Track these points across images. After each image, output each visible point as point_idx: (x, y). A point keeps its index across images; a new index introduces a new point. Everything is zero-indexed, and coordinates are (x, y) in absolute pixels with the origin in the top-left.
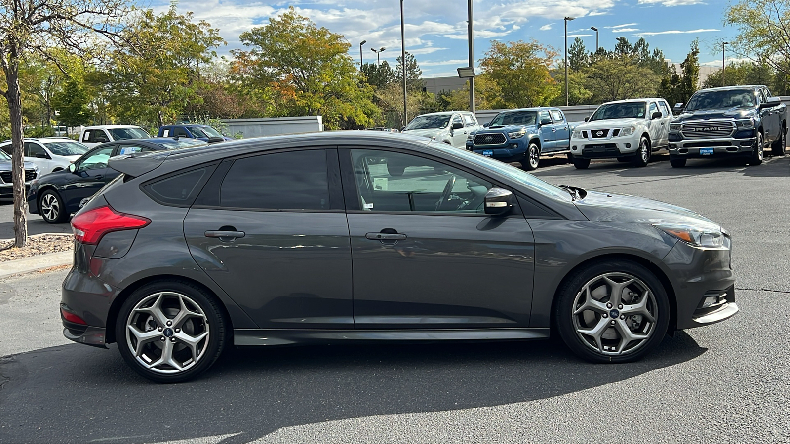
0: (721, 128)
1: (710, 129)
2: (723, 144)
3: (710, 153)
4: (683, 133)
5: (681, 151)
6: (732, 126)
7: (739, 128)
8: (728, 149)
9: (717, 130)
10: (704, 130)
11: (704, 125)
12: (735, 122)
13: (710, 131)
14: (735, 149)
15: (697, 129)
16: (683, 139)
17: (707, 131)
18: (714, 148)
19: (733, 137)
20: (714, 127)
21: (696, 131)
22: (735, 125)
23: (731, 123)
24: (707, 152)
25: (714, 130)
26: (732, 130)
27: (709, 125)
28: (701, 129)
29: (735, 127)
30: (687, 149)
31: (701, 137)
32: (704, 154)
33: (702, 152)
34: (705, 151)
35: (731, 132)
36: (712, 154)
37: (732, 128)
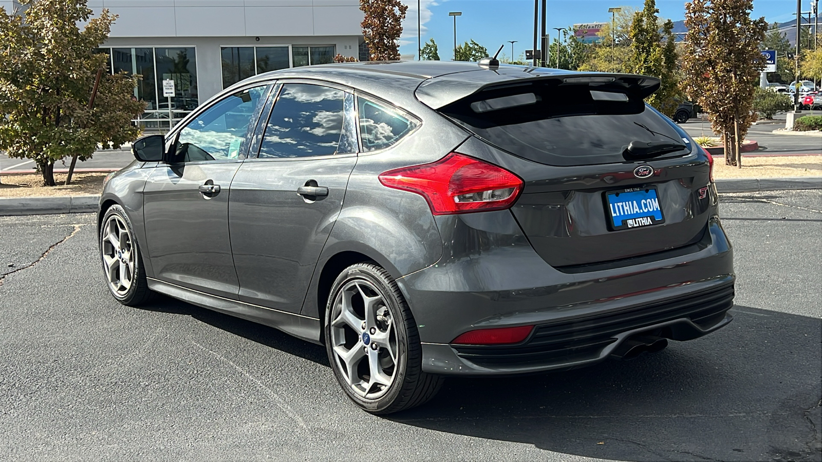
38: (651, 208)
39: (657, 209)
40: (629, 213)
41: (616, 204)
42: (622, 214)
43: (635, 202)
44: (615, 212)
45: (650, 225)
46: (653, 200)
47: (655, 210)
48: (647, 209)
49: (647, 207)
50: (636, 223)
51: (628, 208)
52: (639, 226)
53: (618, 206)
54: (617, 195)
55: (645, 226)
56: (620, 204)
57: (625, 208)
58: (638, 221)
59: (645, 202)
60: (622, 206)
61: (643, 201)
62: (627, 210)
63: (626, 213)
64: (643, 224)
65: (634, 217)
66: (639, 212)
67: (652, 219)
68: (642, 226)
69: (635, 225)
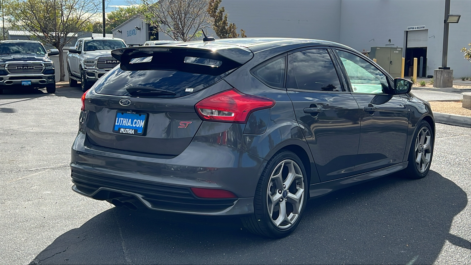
0: (35, 68)
1: (28, 68)
2: (37, 78)
3: (29, 84)
4: (8, 70)
5: (7, 82)
6: (42, 66)
7: (46, 67)
8: (40, 81)
9: (33, 69)
10: (24, 68)
11: (24, 65)
12: (44, 63)
13: (28, 69)
14: (44, 81)
15: (19, 68)
16: (8, 74)
17: (25, 69)
18: (31, 81)
19: (43, 74)
20: (30, 66)
21: (18, 69)
22: (44, 66)
23: (41, 65)
24: (26, 83)
25: (31, 69)
26: (42, 69)
27: (27, 65)
28: (22, 68)
29: (44, 67)
30: (12, 81)
31: (21, 73)
32: (25, 85)
33: (23, 83)
34: (25, 83)
35: (42, 70)
36: (30, 85)
37: (42, 67)
38: (138, 125)
39: (141, 126)
40: (125, 125)
41: (120, 119)
42: (121, 124)
43: (130, 120)
44: (118, 123)
45: (132, 134)
46: (141, 121)
47: (140, 126)
48: (135, 125)
49: (136, 124)
50: (125, 131)
51: (125, 122)
52: (126, 133)
53: (121, 120)
54: (122, 114)
55: (129, 134)
56: (122, 119)
57: (124, 122)
58: (127, 130)
59: (136, 121)
60: (123, 120)
61: (135, 120)
62: (124, 123)
63: (123, 125)
64: (128, 133)
65: (125, 127)
66: (130, 126)
67: (136, 131)
68: (127, 134)
69: (124, 132)
